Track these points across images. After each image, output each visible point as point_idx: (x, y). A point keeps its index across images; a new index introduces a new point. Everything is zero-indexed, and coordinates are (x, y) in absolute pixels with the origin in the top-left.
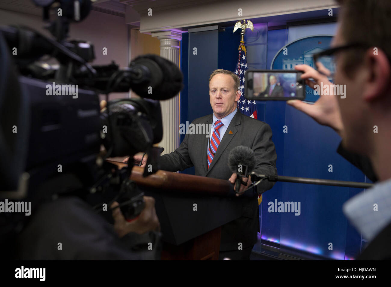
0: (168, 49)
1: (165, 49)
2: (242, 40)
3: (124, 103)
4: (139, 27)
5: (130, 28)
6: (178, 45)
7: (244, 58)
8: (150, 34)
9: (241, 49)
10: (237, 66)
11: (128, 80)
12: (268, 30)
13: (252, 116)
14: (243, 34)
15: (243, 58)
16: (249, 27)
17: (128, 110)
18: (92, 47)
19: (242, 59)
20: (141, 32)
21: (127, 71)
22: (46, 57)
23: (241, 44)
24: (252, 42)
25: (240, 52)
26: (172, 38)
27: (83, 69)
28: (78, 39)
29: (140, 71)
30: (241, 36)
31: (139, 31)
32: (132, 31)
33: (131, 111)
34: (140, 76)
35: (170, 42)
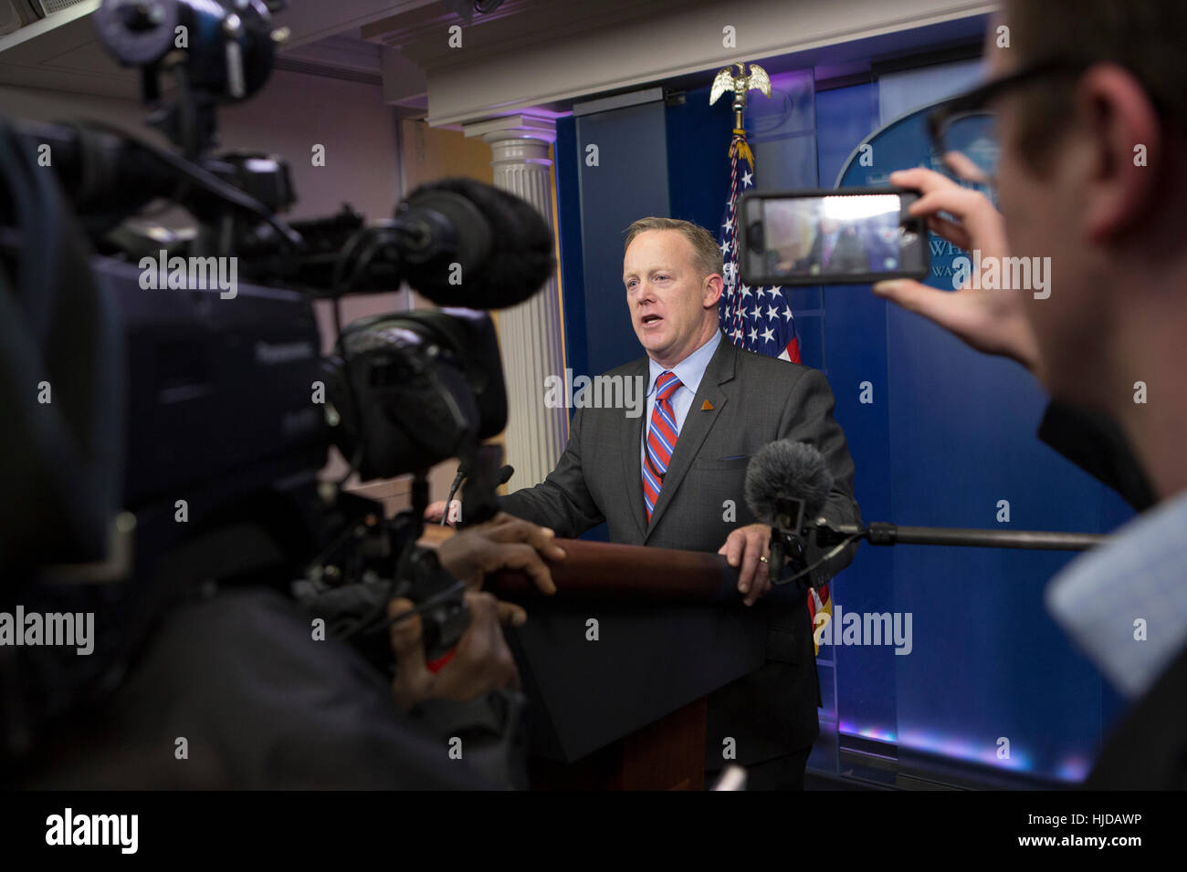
0: (516, 171)
1: (507, 171)
2: (739, 126)
3: (388, 327)
4: (426, 111)
5: (398, 115)
6: (547, 156)
7: (747, 179)
8: (459, 128)
9: (738, 152)
10: (729, 206)
11: (392, 254)
12: (817, 92)
13: (785, 356)
14: (739, 109)
15: (744, 179)
16: (757, 86)
17: (399, 345)
18: (284, 169)
19: (743, 183)
20: (432, 124)
21: (389, 230)
22: (157, 205)
23: (735, 138)
24: (770, 130)
25: (734, 163)
26: (527, 137)
27: (264, 232)
28: (243, 150)
29: (424, 227)
30: (735, 114)
31: (427, 123)
32: (408, 126)
33: (409, 345)
34: (426, 241)
35: (521, 147)
